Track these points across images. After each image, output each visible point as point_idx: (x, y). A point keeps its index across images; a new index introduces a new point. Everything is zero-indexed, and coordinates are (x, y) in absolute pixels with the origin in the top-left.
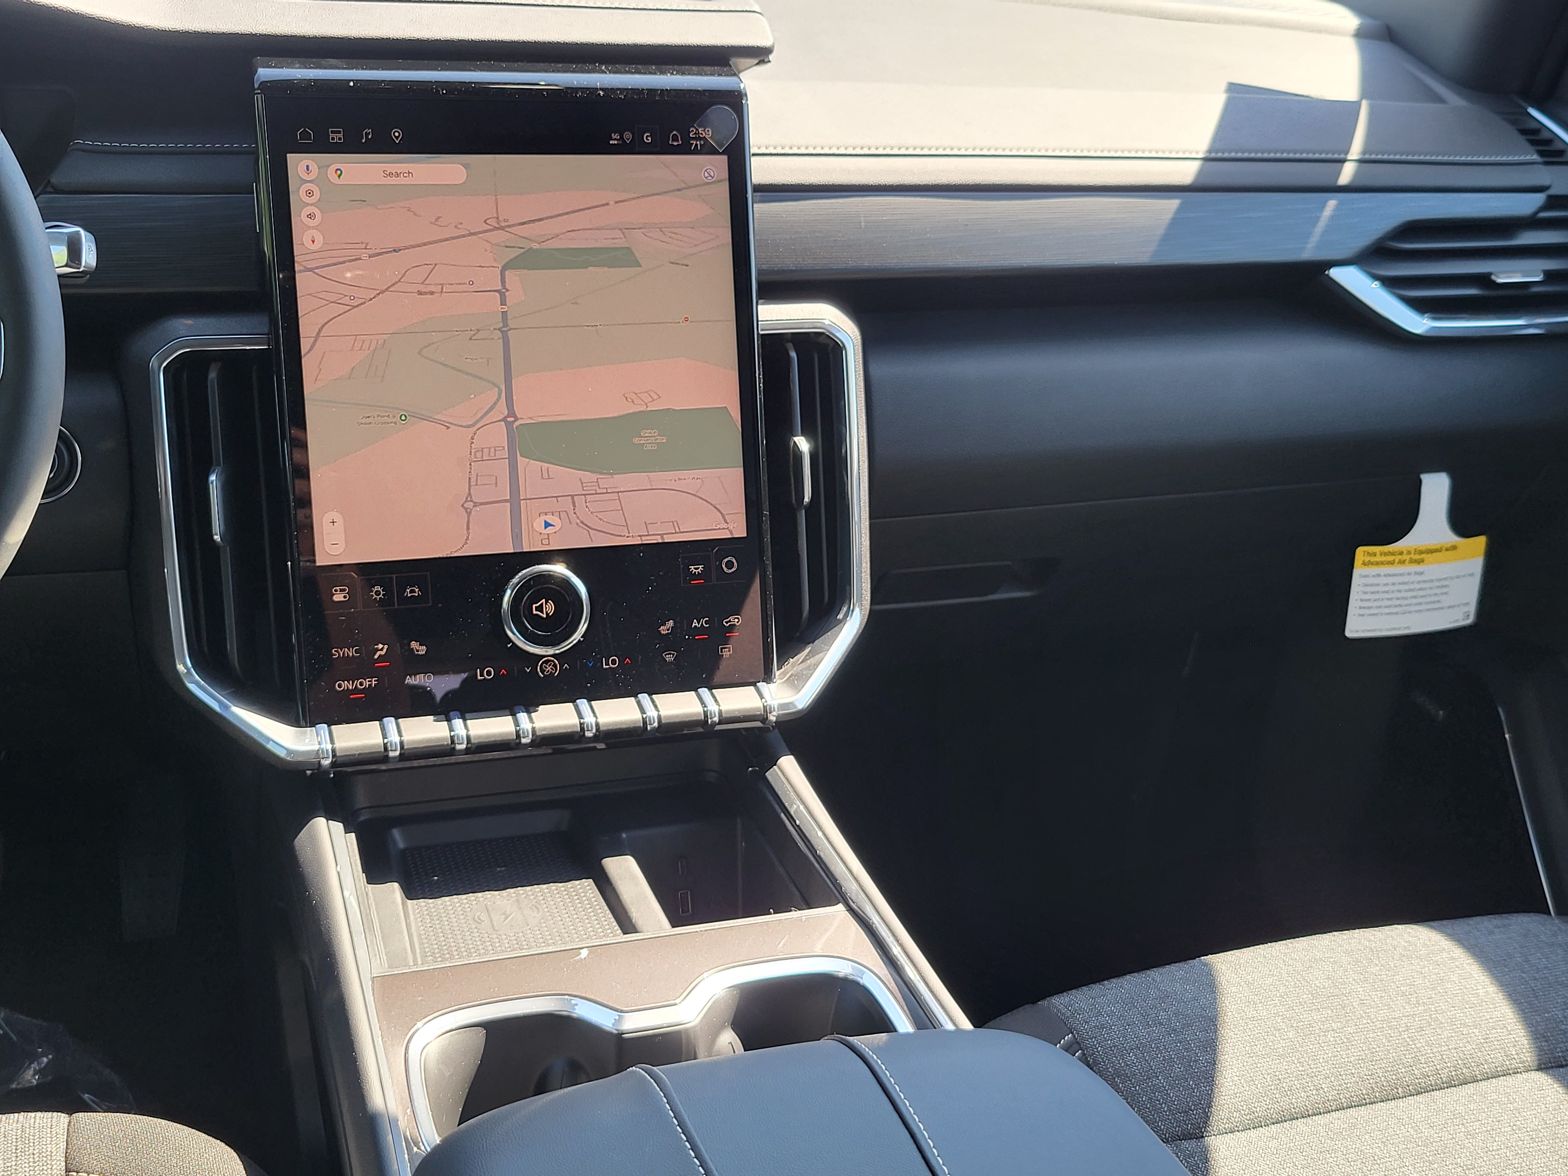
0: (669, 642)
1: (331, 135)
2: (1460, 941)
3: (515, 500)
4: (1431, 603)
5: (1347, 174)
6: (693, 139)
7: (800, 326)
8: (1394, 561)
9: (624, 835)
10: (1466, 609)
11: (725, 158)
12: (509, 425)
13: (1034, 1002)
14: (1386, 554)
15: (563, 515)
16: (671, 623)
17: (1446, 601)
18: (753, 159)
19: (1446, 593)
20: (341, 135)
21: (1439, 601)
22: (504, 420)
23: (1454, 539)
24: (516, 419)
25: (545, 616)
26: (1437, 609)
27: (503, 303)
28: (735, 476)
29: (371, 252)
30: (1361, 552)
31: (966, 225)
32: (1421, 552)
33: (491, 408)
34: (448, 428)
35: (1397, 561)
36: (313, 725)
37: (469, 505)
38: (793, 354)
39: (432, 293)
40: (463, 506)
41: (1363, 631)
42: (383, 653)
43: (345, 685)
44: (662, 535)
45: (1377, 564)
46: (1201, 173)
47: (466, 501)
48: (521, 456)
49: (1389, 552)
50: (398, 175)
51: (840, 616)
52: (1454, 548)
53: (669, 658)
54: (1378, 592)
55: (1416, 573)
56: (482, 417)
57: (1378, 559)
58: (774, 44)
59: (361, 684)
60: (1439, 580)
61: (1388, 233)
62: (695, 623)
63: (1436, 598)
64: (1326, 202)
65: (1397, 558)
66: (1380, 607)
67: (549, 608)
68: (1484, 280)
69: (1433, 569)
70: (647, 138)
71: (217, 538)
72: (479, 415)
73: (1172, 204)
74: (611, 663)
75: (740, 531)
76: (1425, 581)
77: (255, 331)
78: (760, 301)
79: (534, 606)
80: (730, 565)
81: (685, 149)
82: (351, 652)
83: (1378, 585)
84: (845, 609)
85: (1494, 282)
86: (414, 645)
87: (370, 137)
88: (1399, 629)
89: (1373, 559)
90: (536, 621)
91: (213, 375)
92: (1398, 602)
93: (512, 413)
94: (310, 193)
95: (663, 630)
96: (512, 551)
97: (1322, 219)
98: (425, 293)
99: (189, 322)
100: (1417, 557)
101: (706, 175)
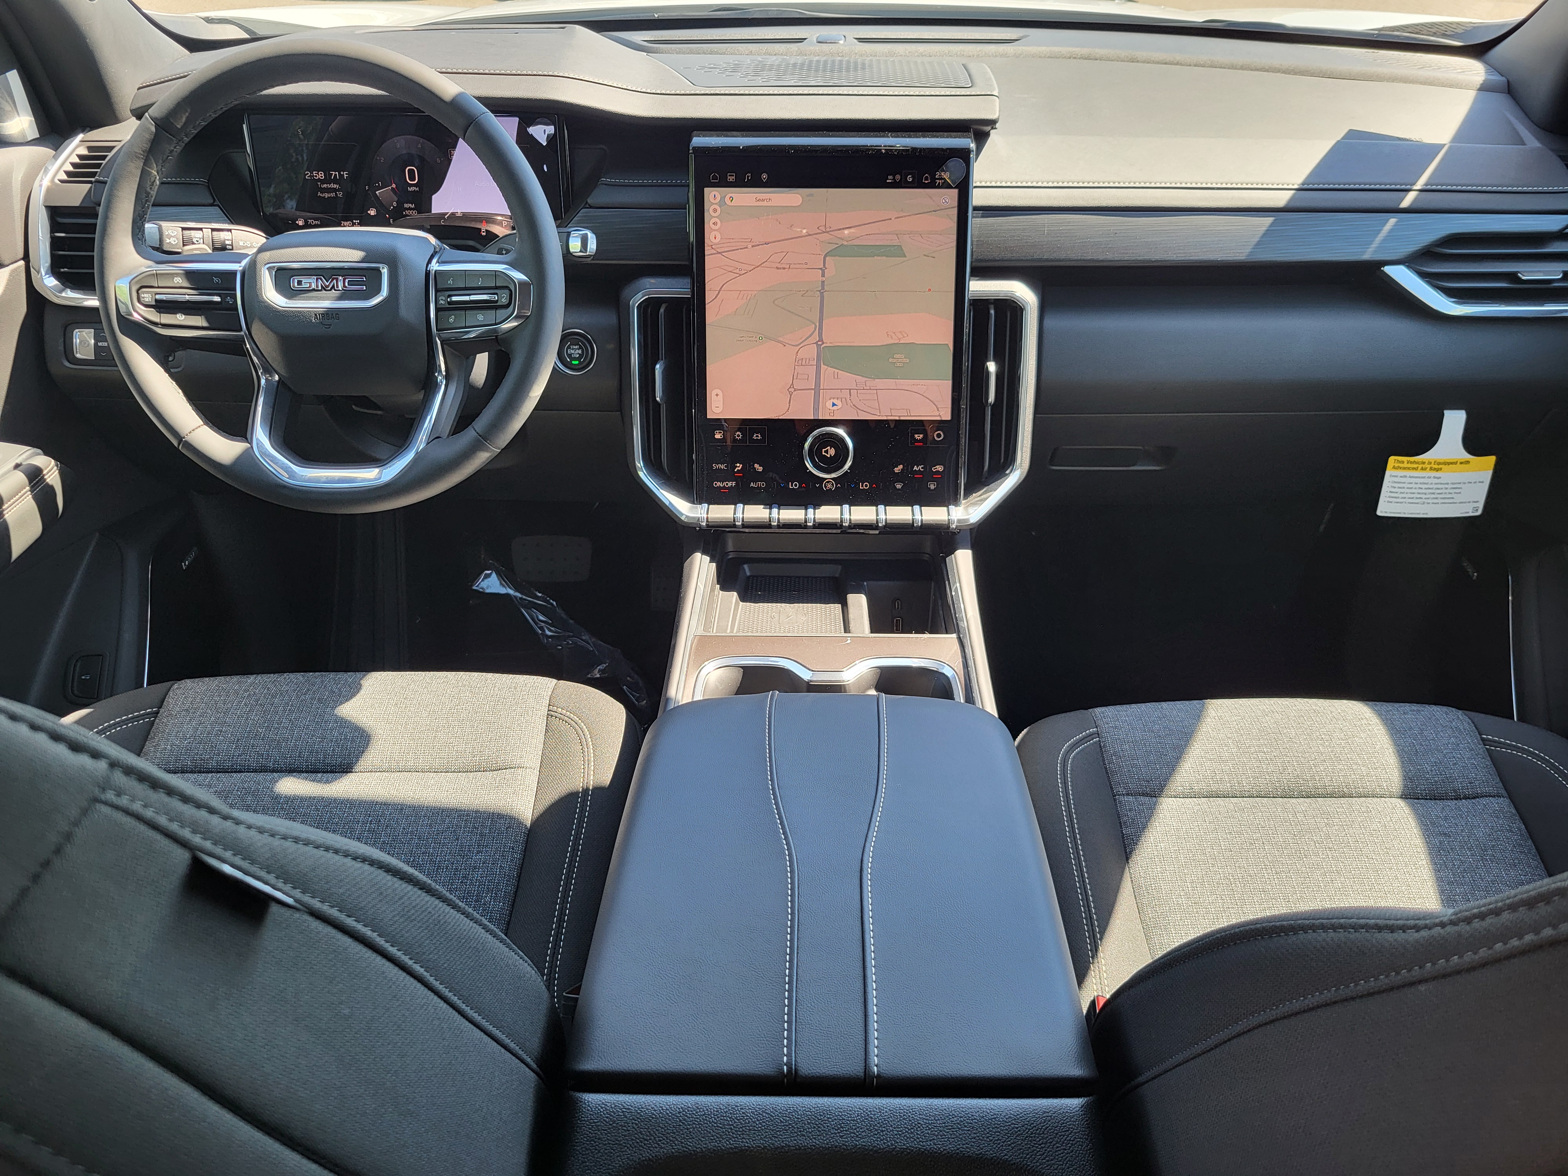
0: (899, 477)
1: (729, 177)
2: (1379, 715)
3: (817, 389)
4: (1445, 498)
5: (1408, 200)
6: (938, 179)
7: (998, 295)
8: (1418, 467)
9: (865, 583)
10: (1476, 505)
11: (956, 191)
12: (818, 346)
13: (1086, 709)
14: (1411, 463)
15: (843, 399)
16: (901, 467)
17: (1458, 498)
18: (974, 190)
19: (1460, 493)
20: (734, 177)
21: (1453, 498)
22: (816, 343)
23: (1469, 457)
24: (823, 343)
25: (829, 456)
26: (1451, 503)
27: (823, 275)
28: (947, 385)
29: (753, 244)
30: (1392, 459)
31: (1116, 233)
32: (1439, 464)
33: (810, 336)
34: (785, 346)
35: (1419, 468)
36: (700, 503)
37: (792, 390)
38: (992, 312)
39: (784, 268)
40: (788, 390)
41: (1391, 513)
42: (739, 468)
43: (719, 484)
44: (900, 416)
45: (1405, 468)
46: (1292, 199)
47: (790, 388)
48: (823, 364)
49: (1415, 461)
50: (763, 200)
51: (1007, 472)
52: (1468, 462)
53: (899, 486)
54: (1404, 488)
55: (1435, 477)
56: (806, 340)
57: (1405, 465)
58: (999, 117)
59: (727, 484)
60: (1453, 484)
61: (1437, 241)
62: (915, 468)
63: (1450, 496)
64: (1389, 219)
65: (1420, 466)
66: (1405, 498)
67: (832, 452)
68: (1513, 277)
69: (1448, 476)
70: (910, 179)
71: (658, 399)
72: (803, 340)
73: (1267, 221)
74: (865, 486)
75: (947, 415)
76: (1441, 484)
77: (684, 287)
78: (972, 278)
79: (823, 450)
80: (939, 436)
81: (932, 185)
82: (723, 467)
83: (1404, 483)
84: (1011, 468)
85: (1520, 278)
86: (756, 466)
87: (750, 178)
88: (1419, 514)
89: (1401, 465)
90: (823, 459)
91: (662, 310)
92: (1419, 496)
93: (821, 340)
94: (715, 210)
95: (897, 470)
96: (812, 418)
97: (1383, 231)
98: (780, 268)
99: (652, 281)
100: (1436, 466)
101: (944, 201)
